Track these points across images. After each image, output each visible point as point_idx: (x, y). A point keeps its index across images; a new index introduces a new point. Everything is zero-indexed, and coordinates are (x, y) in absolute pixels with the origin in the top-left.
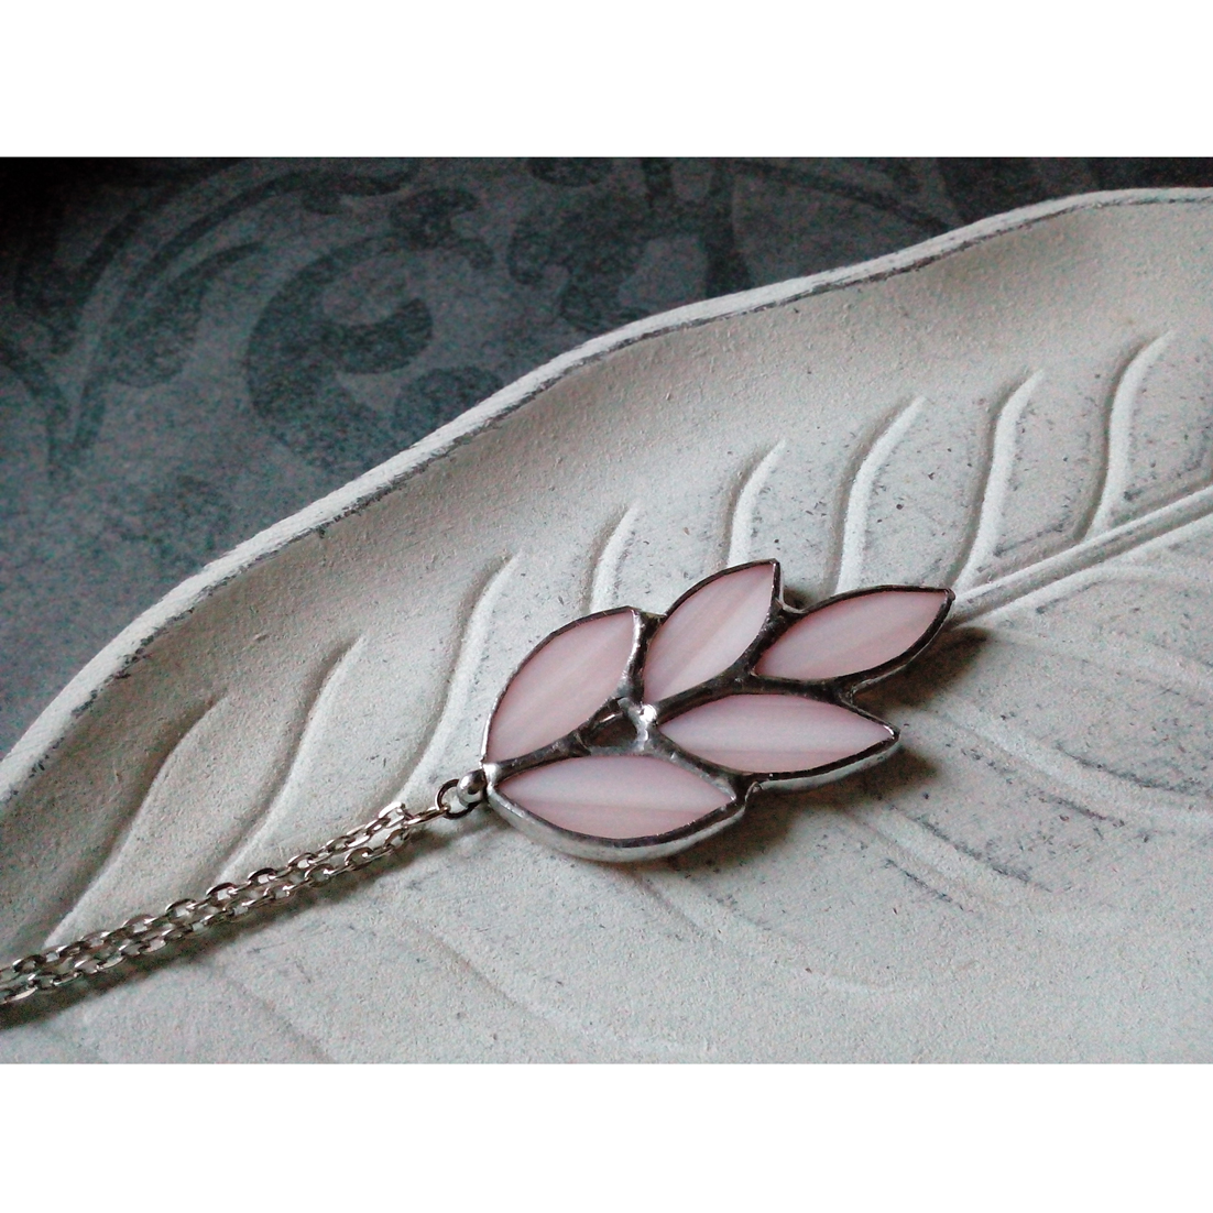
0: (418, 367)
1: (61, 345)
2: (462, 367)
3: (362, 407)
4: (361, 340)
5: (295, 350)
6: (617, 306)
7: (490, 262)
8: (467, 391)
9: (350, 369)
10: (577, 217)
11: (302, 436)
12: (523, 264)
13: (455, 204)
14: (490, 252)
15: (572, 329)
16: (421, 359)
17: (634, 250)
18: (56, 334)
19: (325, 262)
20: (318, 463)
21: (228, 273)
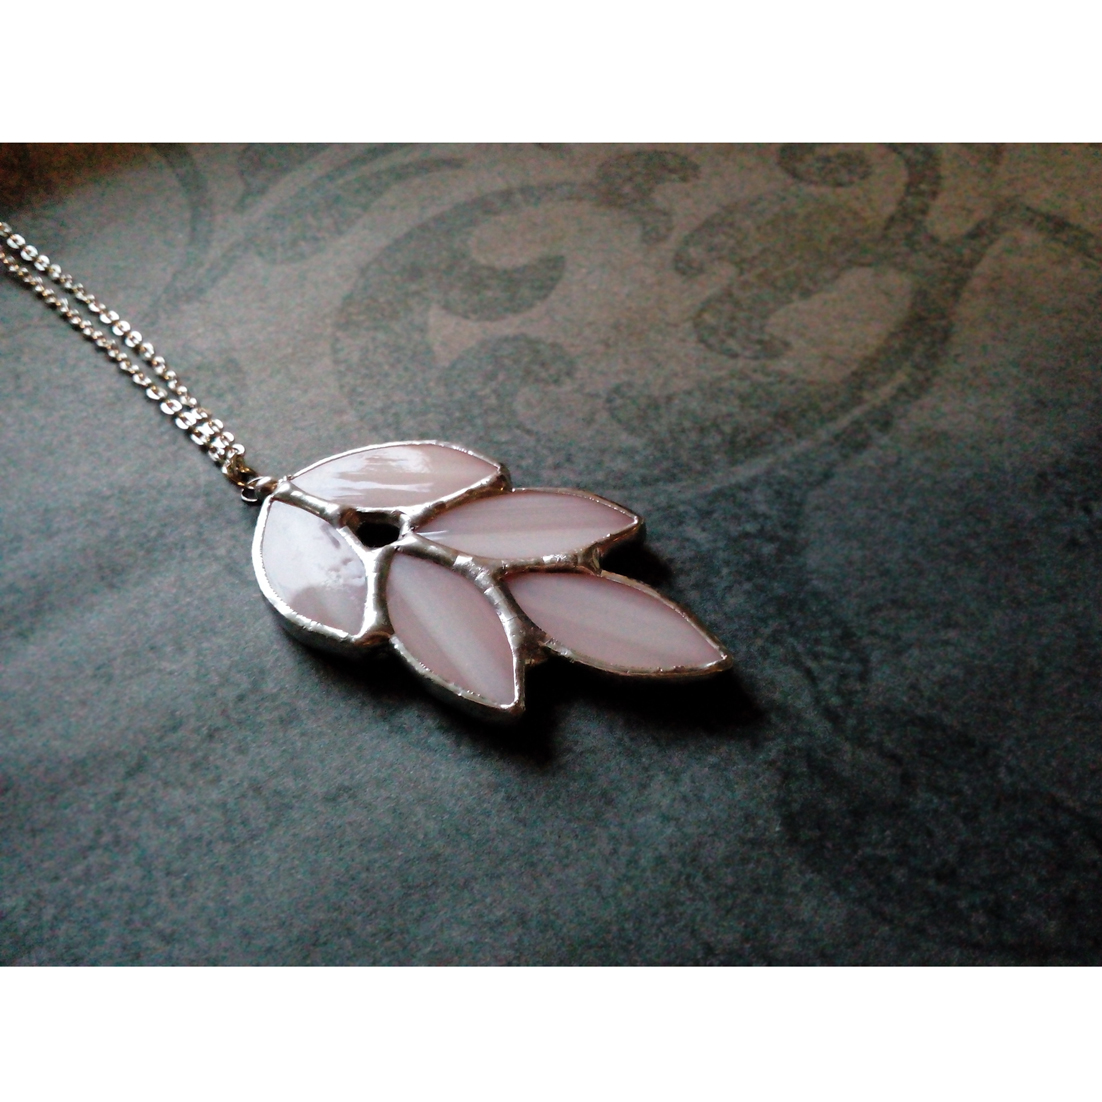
0: (509, 326)
1: (241, 206)
2: (550, 340)
3: (429, 350)
4: (477, 281)
5: (415, 272)
6: (762, 328)
7: (661, 239)
8: (536, 368)
9: (447, 307)
10: (791, 216)
11: (355, 357)
12: (695, 252)
13: (672, 171)
14: (670, 229)
15: (693, 338)
16: (516, 320)
17: (827, 273)
18: (248, 193)
19: (507, 195)
20: (346, 390)
21: (417, 181)
